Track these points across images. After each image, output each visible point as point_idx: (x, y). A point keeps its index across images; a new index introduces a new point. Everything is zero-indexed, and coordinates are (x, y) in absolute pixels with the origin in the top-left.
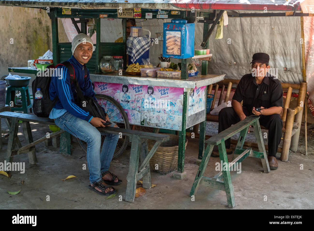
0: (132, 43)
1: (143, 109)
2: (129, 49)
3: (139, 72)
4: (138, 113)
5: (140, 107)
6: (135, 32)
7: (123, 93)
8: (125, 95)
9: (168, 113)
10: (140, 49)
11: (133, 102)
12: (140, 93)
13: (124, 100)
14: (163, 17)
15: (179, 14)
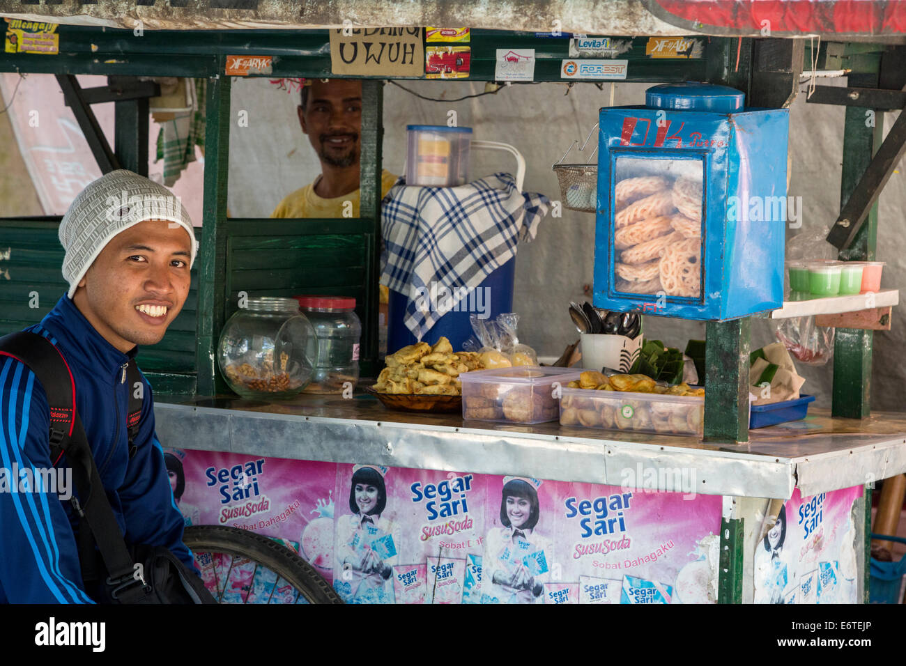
0: (415, 223)
2: (393, 258)
3: (453, 392)
6: (430, 160)
7: (356, 519)
8: (363, 534)
10: (459, 257)
11: (413, 573)
12: (456, 521)
13: (358, 565)
14: (599, 73)
15: (691, 56)
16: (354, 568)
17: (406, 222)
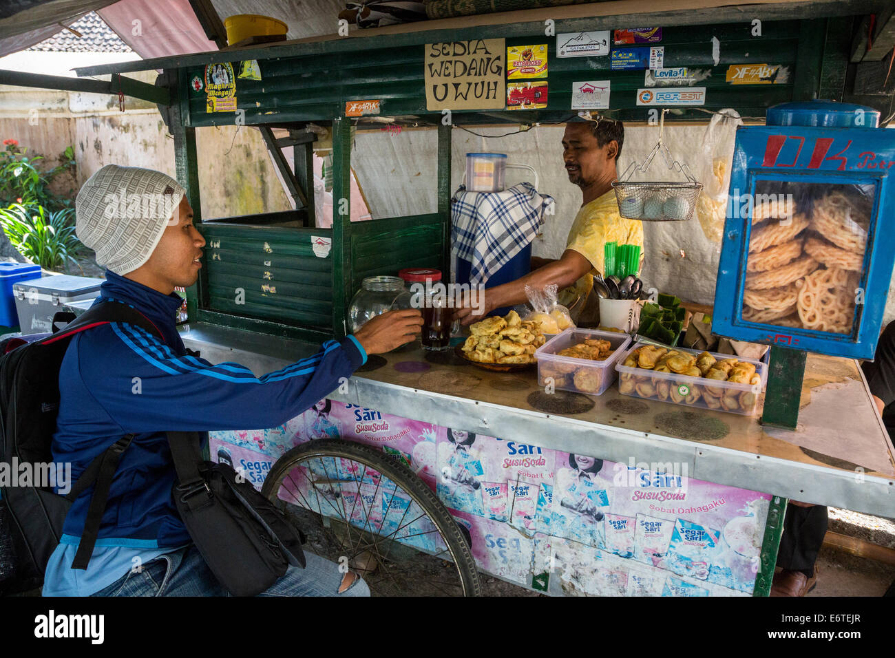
0: (474, 216)
1: (545, 525)
2: (460, 238)
4: (522, 538)
5: (529, 518)
6: (480, 175)
7: (453, 446)
8: (458, 457)
9: (676, 570)
10: (503, 237)
11: (497, 489)
12: (532, 458)
13: (455, 477)
14: (675, 100)
15: (775, 82)
16: (453, 479)
17: (468, 215)
